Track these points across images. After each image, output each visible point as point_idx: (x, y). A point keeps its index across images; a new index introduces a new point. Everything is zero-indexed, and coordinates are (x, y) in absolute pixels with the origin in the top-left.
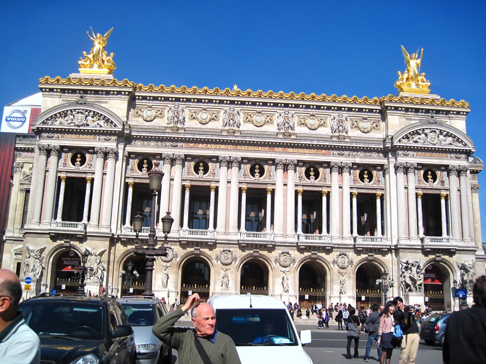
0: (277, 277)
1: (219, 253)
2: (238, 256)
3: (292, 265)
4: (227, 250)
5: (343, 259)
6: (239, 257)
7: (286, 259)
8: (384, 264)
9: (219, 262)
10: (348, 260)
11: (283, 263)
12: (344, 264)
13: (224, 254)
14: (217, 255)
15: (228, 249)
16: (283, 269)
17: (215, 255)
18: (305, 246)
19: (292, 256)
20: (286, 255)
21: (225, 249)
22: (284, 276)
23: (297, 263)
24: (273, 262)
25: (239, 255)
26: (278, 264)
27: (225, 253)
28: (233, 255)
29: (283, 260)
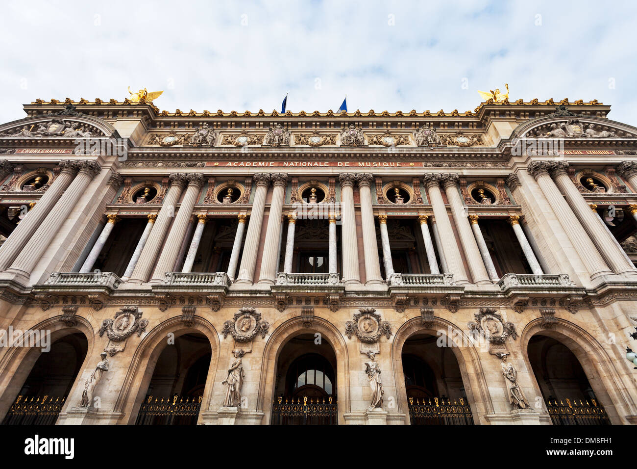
0: (354, 368)
1: (230, 318)
2: (270, 322)
3: (384, 338)
4: (249, 312)
5: (492, 323)
6: (273, 325)
7: (370, 325)
8: (585, 332)
9: (230, 337)
10: (503, 325)
11: (365, 335)
12: (496, 335)
13: (241, 320)
14: (227, 322)
15: (250, 309)
16: (366, 349)
17: (222, 324)
18: (407, 294)
19: (383, 320)
20: (370, 319)
21: (244, 309)
22: (370, 363)
23: (394, 333)
24: (343, 333)
25: (273, 321)
26: (354, 338)
27: (244, 317)
28: (261, 321)
29: (364, 330)
